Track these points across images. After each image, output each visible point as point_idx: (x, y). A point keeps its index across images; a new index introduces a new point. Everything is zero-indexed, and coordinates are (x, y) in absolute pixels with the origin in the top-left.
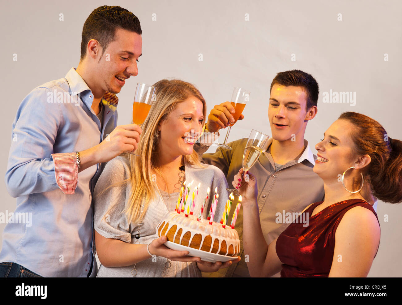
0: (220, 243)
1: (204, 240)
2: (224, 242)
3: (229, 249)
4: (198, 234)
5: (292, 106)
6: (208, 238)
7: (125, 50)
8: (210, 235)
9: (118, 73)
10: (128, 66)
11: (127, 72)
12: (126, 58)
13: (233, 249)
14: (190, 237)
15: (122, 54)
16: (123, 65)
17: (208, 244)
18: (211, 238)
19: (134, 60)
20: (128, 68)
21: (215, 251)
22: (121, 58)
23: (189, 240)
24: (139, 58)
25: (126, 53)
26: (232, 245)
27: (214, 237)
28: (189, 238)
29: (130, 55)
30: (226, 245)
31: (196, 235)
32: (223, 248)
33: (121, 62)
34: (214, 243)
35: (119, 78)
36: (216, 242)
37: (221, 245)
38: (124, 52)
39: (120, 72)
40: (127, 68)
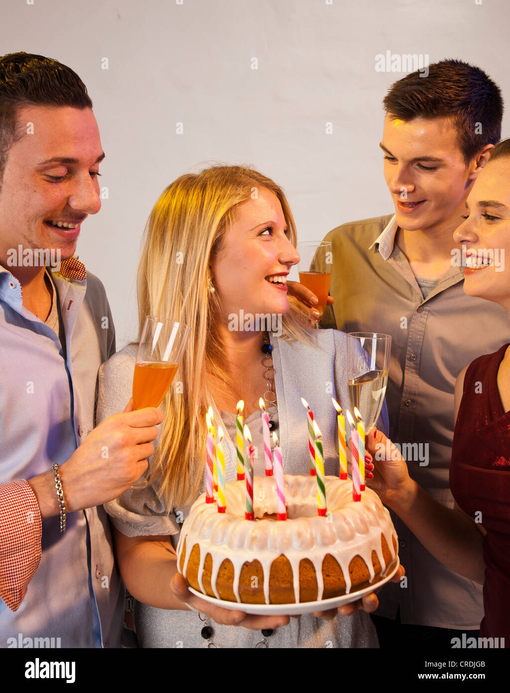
0: (318, 567)
1: (270, 575)
2: (329, 560)
3: (351, 572)
4: (250, 560)
5: (424, 163)
6: (281, 566)
7: (50, 158)
8: (283, 555)
9: (49, 215)
10: (69, 194)
11: (72, 209)
12: (60, 175)
13: (366, 566)
14: (233, 573)
15: (46, 169)
16: (58, 192)
17: (283, 582)
18: (287, 563)
19: (84, 174)
20: (71, 199)
21: (308, 594)
22: (48, 179)
23: (233, 583)
24: (102, 167)
25: (54, 163)
26: (358, 558)
27: (294, 558)
28: (231, 578)
29: (69, 164)
30: (339, 565)
31: (246, 564)
32: (331, 578)
33: (48, 186)
34: (300, 573)
35: (60, 224)
36: (305, 567)
37: (323, 570)
38: (51, 161)
39: (55, 210)
40: (68, 199)
